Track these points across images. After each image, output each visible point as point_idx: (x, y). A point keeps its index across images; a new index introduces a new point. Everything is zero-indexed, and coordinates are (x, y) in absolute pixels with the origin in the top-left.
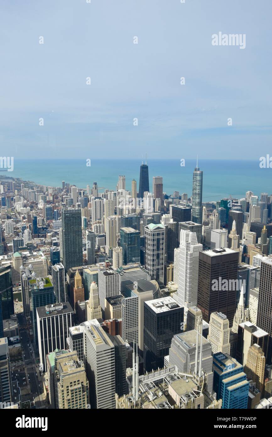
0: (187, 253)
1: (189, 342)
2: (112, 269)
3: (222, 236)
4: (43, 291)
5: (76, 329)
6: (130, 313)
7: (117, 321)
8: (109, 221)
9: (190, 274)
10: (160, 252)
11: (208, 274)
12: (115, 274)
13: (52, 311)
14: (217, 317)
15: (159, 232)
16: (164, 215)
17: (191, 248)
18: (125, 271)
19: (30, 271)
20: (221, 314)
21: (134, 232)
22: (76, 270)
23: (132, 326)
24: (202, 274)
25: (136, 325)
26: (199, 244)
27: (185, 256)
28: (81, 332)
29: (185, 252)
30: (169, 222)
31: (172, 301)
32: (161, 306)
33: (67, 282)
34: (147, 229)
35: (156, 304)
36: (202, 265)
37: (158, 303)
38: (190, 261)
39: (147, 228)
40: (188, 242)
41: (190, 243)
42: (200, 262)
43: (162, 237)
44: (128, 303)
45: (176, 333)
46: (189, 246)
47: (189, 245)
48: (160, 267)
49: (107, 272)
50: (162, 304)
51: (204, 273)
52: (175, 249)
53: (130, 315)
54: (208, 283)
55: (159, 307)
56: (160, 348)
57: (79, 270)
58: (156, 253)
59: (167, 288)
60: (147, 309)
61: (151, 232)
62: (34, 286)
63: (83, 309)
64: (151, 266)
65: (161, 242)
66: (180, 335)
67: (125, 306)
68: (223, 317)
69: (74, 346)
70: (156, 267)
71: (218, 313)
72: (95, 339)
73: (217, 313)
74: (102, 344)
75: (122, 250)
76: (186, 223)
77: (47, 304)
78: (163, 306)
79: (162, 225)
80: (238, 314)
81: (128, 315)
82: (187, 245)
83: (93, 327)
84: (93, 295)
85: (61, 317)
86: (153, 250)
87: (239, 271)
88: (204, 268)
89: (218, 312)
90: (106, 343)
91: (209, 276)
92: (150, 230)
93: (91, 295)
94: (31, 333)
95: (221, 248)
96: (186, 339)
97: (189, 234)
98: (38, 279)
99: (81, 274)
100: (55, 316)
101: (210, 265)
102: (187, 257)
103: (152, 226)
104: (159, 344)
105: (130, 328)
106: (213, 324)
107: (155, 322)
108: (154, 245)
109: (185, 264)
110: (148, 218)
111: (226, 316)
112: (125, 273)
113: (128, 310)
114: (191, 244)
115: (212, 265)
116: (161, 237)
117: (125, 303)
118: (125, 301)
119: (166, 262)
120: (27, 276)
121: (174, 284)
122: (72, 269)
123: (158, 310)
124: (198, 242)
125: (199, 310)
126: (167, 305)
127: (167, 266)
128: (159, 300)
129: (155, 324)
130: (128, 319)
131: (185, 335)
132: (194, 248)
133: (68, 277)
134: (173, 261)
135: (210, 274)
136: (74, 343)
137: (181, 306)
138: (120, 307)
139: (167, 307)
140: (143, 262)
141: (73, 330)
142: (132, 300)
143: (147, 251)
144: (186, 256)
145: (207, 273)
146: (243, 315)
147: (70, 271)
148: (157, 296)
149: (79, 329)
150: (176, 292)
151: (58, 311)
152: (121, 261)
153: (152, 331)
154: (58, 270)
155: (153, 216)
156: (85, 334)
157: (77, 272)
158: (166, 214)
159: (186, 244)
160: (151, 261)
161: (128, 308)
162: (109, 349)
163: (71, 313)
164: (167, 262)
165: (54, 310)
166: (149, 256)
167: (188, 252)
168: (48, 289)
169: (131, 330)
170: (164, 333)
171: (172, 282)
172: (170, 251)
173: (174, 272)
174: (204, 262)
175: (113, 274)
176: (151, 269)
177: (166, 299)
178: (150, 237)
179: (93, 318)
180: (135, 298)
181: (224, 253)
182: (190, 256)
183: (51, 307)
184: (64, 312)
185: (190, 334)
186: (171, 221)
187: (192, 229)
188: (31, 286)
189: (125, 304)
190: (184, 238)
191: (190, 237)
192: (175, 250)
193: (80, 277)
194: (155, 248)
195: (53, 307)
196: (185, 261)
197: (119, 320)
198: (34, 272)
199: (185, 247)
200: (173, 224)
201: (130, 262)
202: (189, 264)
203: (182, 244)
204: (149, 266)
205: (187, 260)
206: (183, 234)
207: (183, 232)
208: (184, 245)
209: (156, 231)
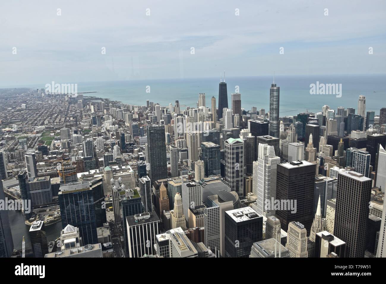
1: (268, 249)
2: (194, 181)
3: (299, 149)
4: (132, 202)
5: (163, 237)
6: (212, 222)
7: (200, 230)
8: (191, 137)
9: (268, 186)
10: (240, 165)
11: (286, 186)
12: (197, 186)
13: (141, 219)
14: (295, 226)
15: (238, 146)
16: (242, 130)
17: (269, 161)
18: (206, 183)
19: (120, 184)
20: (298, 223)
21: (214, 146)
22: (161, 182)
23: (214, 234)
24: (279, 186)
25: (218, 233)
26: (277, 157)
27: (263, 169)
28: (167, 239)
29: (264, 165)
30: (248, 136)
31: (252, 211)
32: (241, 216)
33: (153, 194)
34: (227, 143)
35: (236, 214)
36: (280, 177)
37: (238, 213)
38: (268, 173)
39: (227, 142)
40: (266, 155)
41: (268, 156)
42: (277, 174)
44: (210, 212)
45: (256, 241)
46: (267, 159)
48: (240, 179)
49: (190, 184)
50: (242, 214)
51: (282, 185)
52: (254, 162)
53: (212, 223)
54: (285, 194)
55: (239, 216)
56: (241, 254)
57: (164, 182)
58: (236, 166)
59: (246, 198)
60: (227, 218)
61: (231, 146)
62: (123, 197)
63: (168, 218)
64: (231, 178)
65: (240, 155)
66: (260, 243)
67: (207, 216)
68: (300, 226)
69: (161, 252)
70: (235, 179)
71: (296, 223)
72: (180, 245)
73: (294, 223)
74: (187, 250)
75: (203, 163)
76: (263, 137)
77: (135, 213)
78: (242, 216)
79: (241, 139)
80: (315, 223)
81: (210, 224)
82: (265, 158)
83: (178, 234)
84: (177, 206)
85: (148, 226)
86: (233, 163)
87: (317, 182)
88: (282, 179)
89: (296, 221)
90: (190, 249)
91: (287, 188)
92: (229, 145)
93: (175, 205)
94: (122, 240)
95: (299, 161)
96: (265, 246)
97: (267, 148)
98: (127, 191)
99: (166, 185)
100: (143, 224)
101: (288, 177)
102: (265, 170)
103: (231, 141)
104: (240, 251)
105: (212, 236)
106: (291, 233)
107: (236, 230)
108: (233, 159)
109: (264, 176)
110: (228, 133)
111: (303, 226)
112: (207, 184)
113: (210, 219)
114: (269, 157)
115: (289, 177)
116: (240, 150)
117: (207, 212)
118: (207, 211)
119: (245, 174)
120: (117, 188)
121: (253, 195)
122: (157, 182)
123: (238, 220)
124: (276, 155)
125: (277, 220)
126: (247, 215)
127: (246, 178)
128: (239, 210)
129: (236, 232)
130: (210, 227)
131: (264, 243)
132: (272, 161)
133: (154, 188)
134: (252, 173)
135: (287, 186)
136: (161, 249)
137: (260, 216)
138: (203, 216)
139: (247, 217)
140: (223, 174)
141: (160, 238)
142: (213, 210)
143: (227, 164)
145: (285, 184)
146: (320, 224)
147: (156, 183)
148: (237, 206)
149: (165, 237)
150: (255, 203)
151: (145, 220)
152: (203, 173)
153: (233, 239)
154: (145, 183)
155: (232, 131)
156: (171, 241)
157: (162, 184)
158: (244, 129)
160: (231, 173)
161: (210, 217)
162: (193, 255)
163: (157, 221)
165: (142, 219)
166: (229, 169)
167: (266, 165)
168: (137, 200)
169: (214, 237)
170: (244, 241)
171: (251, 193)
172: (249, 164)
173: (253, 183)
174: (281, 174)
175: (195, 186)
176: (231, 181)
177: (245, 209)
178: (230, 150)
179: (178, 226)
180: (217, 208)
181: (301, 165)
182: (268, 169)
183: (140, 216)
184: (151, 221)
185: (268, 243)
186: (250, 135)
187: (270, 143)
188: (121, 197)
189: (207, 214)
190: (262, 151)
191: (268, 150)
192: (253, 163)
193: (165, 189)
194: (235, 161)
195: (141, 216)
196: (263, 173)
197: (202, 228)
198: (123, 185)
199: (263, 159)
200: (251, 138)
201: (211, 175)
202: (267, 176)
203: (261, 157)
204: (229, 178)
205: (265, 172)
206: (261, 148)
207: (261, 146)
208: (262, 158)
209: (235, 145)
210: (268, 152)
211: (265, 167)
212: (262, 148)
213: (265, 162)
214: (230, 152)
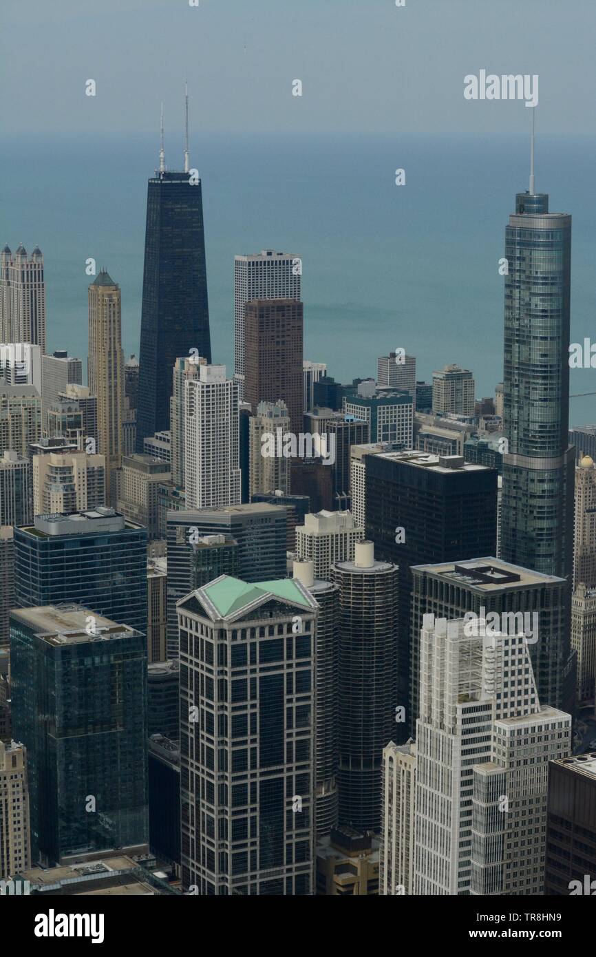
0: (470, 772)
10: (288, 771)
15: (276, 636)
16: (309, 517)
17: (492, 743)
21: (104, 638)
26: (551, 710)
27: (456, 799)
29: (456, 768)
30: (346, 566)
34: (195, 617)
38: (488, 828)
39: (194, 606)
40: (474, 700)
41: (488, 707)
42: (551, 832)
43: (294, 670)
46: (478, 730)
47: (479, 719)
52: (389, 751)
58: (258, 779)
61: (222, 633)
64: (223, 869)
65: (291, 701)
76: (458, 570)
79: (299, 586)
82: (464, 721)
86: (240, 761)
92: (211, 625)
97: (479, 646)
102: (469, 803)
103: (225, 596)
108: (240, 727)
109: (455, 848)
110: (205, 540)
114: (493, 712)
116: (288, 667)
119: (326, 840)
124: (542, 701)
132: (518, 739)
134: (378, 831)
143: (199, 770)
144: (463, 794)
155: (237, 527)
158: (324, 513)
159: (459, 716)
160: (223, 835)
164: (333, 840)
166: (211, 800)
167: (479, 769)
172: (356, 763)
174: (577, 829)
178: (215, 668)
182: (489, 797)
186: (363, 558)
190: (448, 672)
191: (485, 665)
192: (386, 758)
194: (252, 742)
196: (454, 830)
199: (453, 731)
200: (371, 578)
201: (78, 845)
202: (482, 850)
203: (435, 717)
204: (211, 868)
205: (468, 823)
206: (436, 646)
207: (436, 636)
208: (448, 723)
209: (253, 630)
210: (485, 676)
211: (470, 782)
212: (448, 651)
213: (464, 753)
214: (215, 677)
